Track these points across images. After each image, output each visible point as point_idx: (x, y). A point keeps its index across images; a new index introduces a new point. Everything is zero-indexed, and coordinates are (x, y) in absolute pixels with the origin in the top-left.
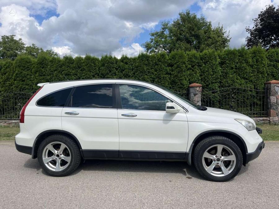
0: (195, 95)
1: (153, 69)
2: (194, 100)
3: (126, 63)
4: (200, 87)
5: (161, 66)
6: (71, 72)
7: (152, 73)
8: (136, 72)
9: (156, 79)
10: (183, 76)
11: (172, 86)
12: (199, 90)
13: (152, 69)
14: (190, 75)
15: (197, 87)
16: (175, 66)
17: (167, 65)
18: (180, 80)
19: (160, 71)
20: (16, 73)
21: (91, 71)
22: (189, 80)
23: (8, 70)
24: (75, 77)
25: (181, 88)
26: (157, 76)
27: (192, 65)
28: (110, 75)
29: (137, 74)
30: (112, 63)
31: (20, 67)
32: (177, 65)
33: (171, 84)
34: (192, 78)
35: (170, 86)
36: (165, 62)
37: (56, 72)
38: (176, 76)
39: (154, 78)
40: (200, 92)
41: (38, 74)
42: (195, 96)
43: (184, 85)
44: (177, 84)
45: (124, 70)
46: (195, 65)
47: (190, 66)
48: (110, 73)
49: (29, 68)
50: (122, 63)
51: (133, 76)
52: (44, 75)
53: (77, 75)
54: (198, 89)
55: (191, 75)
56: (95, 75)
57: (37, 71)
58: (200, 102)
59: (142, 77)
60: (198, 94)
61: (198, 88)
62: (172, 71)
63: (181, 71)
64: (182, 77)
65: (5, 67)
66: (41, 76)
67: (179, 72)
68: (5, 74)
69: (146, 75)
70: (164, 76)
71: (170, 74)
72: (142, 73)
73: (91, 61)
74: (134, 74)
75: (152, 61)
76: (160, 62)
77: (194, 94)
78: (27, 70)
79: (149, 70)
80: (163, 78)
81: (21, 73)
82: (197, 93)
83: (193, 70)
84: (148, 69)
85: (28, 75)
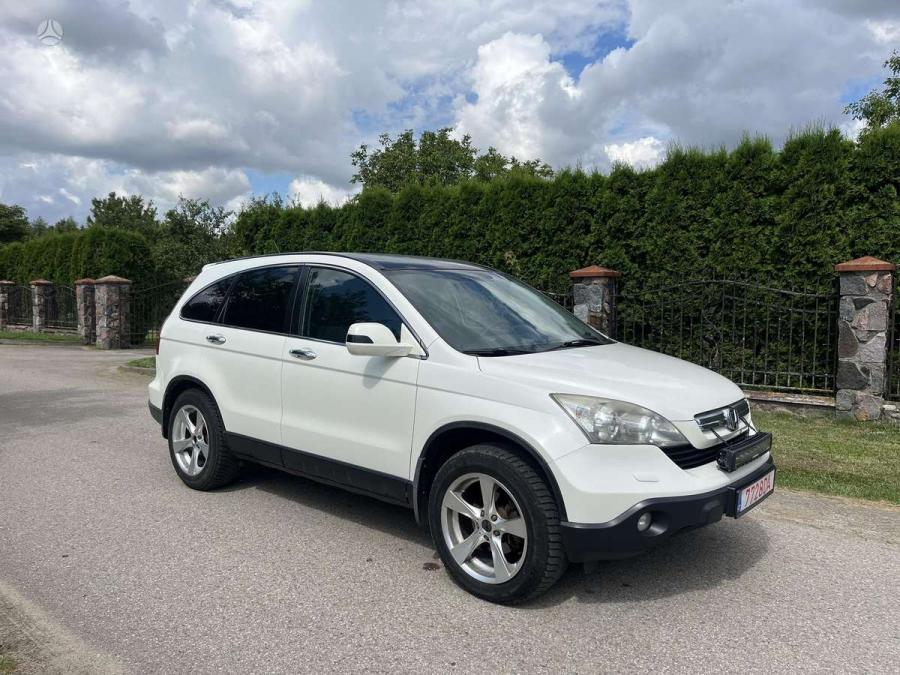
0: (860, 304)
1: (708, 209)
2: (854, 324)
3: (622, 192)
4: (881, 272)
5: (738, 190)
6: (470, 229)
7: (706, 221)
8: (650, 220)
9: (715, 242)
10: (819, 227)
11: (778, 270)
12: (881, 286)
13: (705, 206)
14: (859, 223)
15: (870, 272)
16: (790, 191)
17: (762, 189)
18: (805, 245)
19: (733, 214)
20: (353, 234)
21: (517, 224)
22: (852, 244)
23: (345, 227)
24: (479, 241)
25: (809, 275)
26: (718, 230)
27: (870, 184)
28: (568, 232)
29: (652, 228)
30: (578, 195)
31: (362, 219)
32: (799, 186)
33: (775, 262)
34: (867, 237)
35: (770, 268)
36: (757, 178)
37: (436, 229)
38: (787, 229)
39: (707, 241)
40: (883, 291)
41: (396, 236)
42: (857, 308)
43: (821, 265)
44: (792, 261)
45: (610, 216)
46: (887, 181)
47: (862, 187)
48: (570, 227)
49: (381, 220)
50: (607, 194)
51: (643, 235)
52: (410, 239)
53: (484, 236)
54: (873, 280)
55: (861, 224)
56: (531, 233)
57: (395, 229)
58: (883, 335)
59: (668, 235)
60: (872, 301)
61: (874, 277)
62: (778, 208)
63: (812, 210)
64: (814, 233)
65: (341, 219)
66: (403, 241)
67: (802, 215)
68: (340, 238)
69: (684, 228)
70: (746, 230)
71: (772, 223)
72: (669, 222)
73: (521, 192)
74: (645, 225)
75: (709, 178)
76: (734, 179)
77: (855, 301)
78: (378, 227)
79: (694, 212)
80: (742, 239)
81: (364, 234)
82: (870, 297)
83: (873, 206)
84: (690, 207)
85: (379, 239)
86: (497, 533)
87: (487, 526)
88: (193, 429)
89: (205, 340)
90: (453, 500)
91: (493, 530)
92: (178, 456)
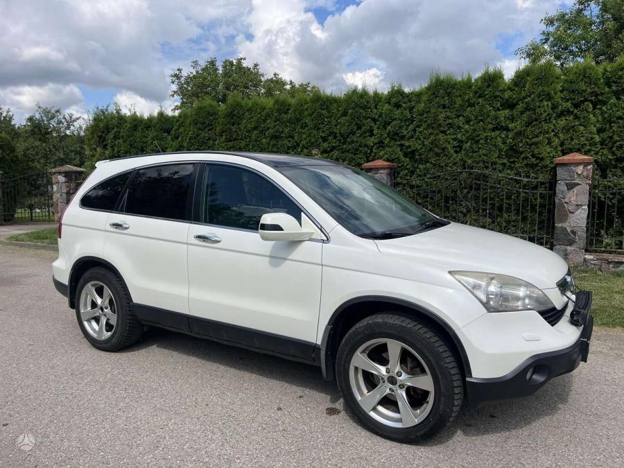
0: (571, 186)
1: (461, 118)
2: (566, 200)
3: (398, 106)
4: (586, 164)
5: (483, 106)
6: (282, 132)
7: (459, 128)
8: (419, 127)
9: (467, 143)
10: (541, 132)
11: (511, 162)
12: (585, 174)
13: (458, 116)
14: (567, 129)
15: (578, 164)
16: (520, 107)
17: (499, 105)
18: (531, 145)
19: (479, 122)
20: (189, 136)
21: (319, 129)
22: (562, 144)
23: (181, 130)
24: (289, 141)
25: (533, 166)
26: (469, 134)
27: (574, 102)
28: (358, 135)
29: (420, 132)
30: (365, 108)
31: (196, 124)
32: (527, 103)
33: (509, 157)
34: (572, 140)
35: (505, 161)
36: (495, 97)
37: (255, 132)
38: (519, 134)
39: (461, 141)
40: (587, 177)
41: (224, 137)
42: (568, 189)
43: (542, 159)
44: (522, 156)
45: (390, 123)
46: (586, 100)
47: (569, 104)
48: (359, 131)
49: (211, 125)
50: (387, 107)
51: (412, 137)
52: (235, 139)
53: (293, 137)
54: (580, 169)
55: (568, 130)
56: (328, 136)
57: (223, 132)
58: (586, 207)
59: (432, 137)
60: (579, 184)
61: (581, 167)
62: (512, 119)
63: (536, 120)
64: (537, 137)
65: (177, 124)
66: (230, 141)
67: (528, 124)
68: (177, 138)
69: (443, 132)
70: (489, 134)
71: (507, 129)
72: (433, 128)
73: (322, 105)
74: (414, 130)
75: (461, 96)
76: (480, 97)
77: (567, 184)
78: (209, 130)
79: (450, 121)
80: (486, 140)
81: (198, 135)
82: (577, 181)
83: (576, 117)
84: (448, 117)
85: (209, 139)
86: (401, 386)
87: (392, 380)
88: (99, 301)
89: (109, 226)
90: (360, 360)
91: (398, 384)
92: (86, 324)
